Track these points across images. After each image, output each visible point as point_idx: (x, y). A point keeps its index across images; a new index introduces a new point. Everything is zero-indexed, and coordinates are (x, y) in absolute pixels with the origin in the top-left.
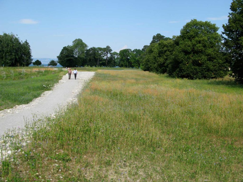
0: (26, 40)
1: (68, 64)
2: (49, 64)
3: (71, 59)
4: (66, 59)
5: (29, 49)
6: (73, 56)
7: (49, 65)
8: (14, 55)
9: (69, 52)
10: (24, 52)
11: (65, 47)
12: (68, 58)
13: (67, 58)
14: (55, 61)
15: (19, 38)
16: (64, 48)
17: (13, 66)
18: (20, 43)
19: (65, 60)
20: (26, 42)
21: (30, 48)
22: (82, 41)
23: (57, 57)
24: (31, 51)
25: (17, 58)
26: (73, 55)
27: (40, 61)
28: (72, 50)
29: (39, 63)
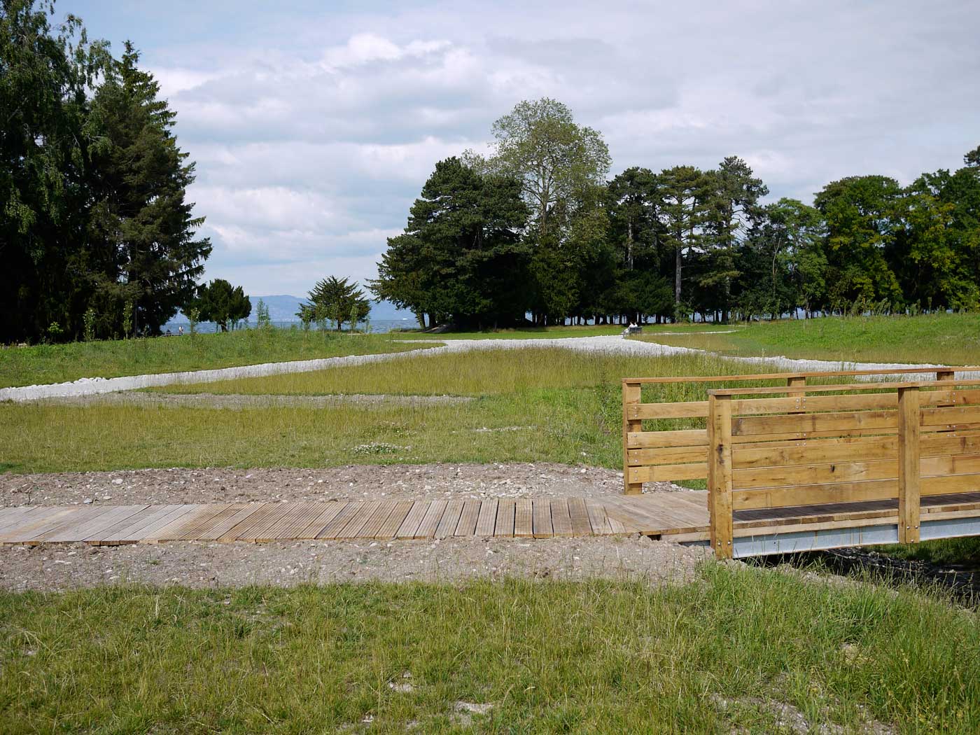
11: (453, 162)
14: (353, 287)
28: (512, 184)
29: (235, 302)
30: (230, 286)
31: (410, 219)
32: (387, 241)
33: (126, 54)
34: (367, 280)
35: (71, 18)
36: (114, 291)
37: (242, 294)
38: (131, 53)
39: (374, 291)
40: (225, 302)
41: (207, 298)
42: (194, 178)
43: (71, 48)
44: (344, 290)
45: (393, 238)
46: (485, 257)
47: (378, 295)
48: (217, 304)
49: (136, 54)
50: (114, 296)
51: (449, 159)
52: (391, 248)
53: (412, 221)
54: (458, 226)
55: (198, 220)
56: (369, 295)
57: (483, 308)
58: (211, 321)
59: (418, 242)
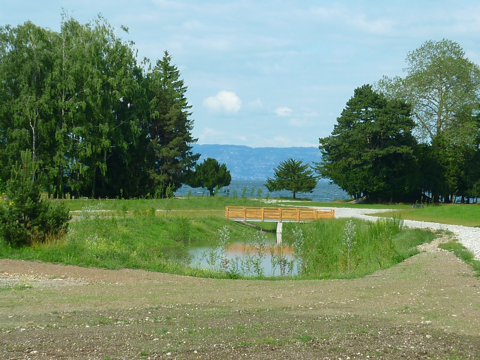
0: (166, 54)
1: (382, 184)
2: (270, 182)
3: (397, 156)
4: (368, 154)
5: (183, 102)
6: (409, 140)
7: (272, 186)
8: (109, 135)
9: (386, 113)
10: (156, 121)
11: (367, 88)
12: (382, 152)
13: (377, 151)
14: (306, 167)
15: (132, 43)
16: (358, 92)
17: (97, 198)
18: (137, 72)
19: (365, 162)
20: (165, 64)
21: (186, 95)
22: (458, 53)
23: (321, 141)
24: (189, 111)
25: (123, 147)
26: (408, 134)
27: (224, 166)
28: (403, 106)
29: (221, 175)
30: (217, 163)
31: (335, 126)
32: (319, 140)
33: (165, 57)
34: (313, 163)
35: (145, 59)
36: (157, 178)
37: (226, 169)
38: (167, 57)
39: (317, 171)
40: (213, 174)
41: (201, 171)
42: (193, 127)
43: (144, 71)
44: (299, 169)
45: (323, 138)
46: (380, 154)
47: (320, 174)
48: (208, 175)
49: (169, 57)
50: (157, 180)
51: (365, 85)
52: (321, 145)
53: (337, 127)
54: (363, 133)
55: (195, 140)
56: (315, 174)
57: (379, 188)
58: (203, 187)
59: (338, 142)
